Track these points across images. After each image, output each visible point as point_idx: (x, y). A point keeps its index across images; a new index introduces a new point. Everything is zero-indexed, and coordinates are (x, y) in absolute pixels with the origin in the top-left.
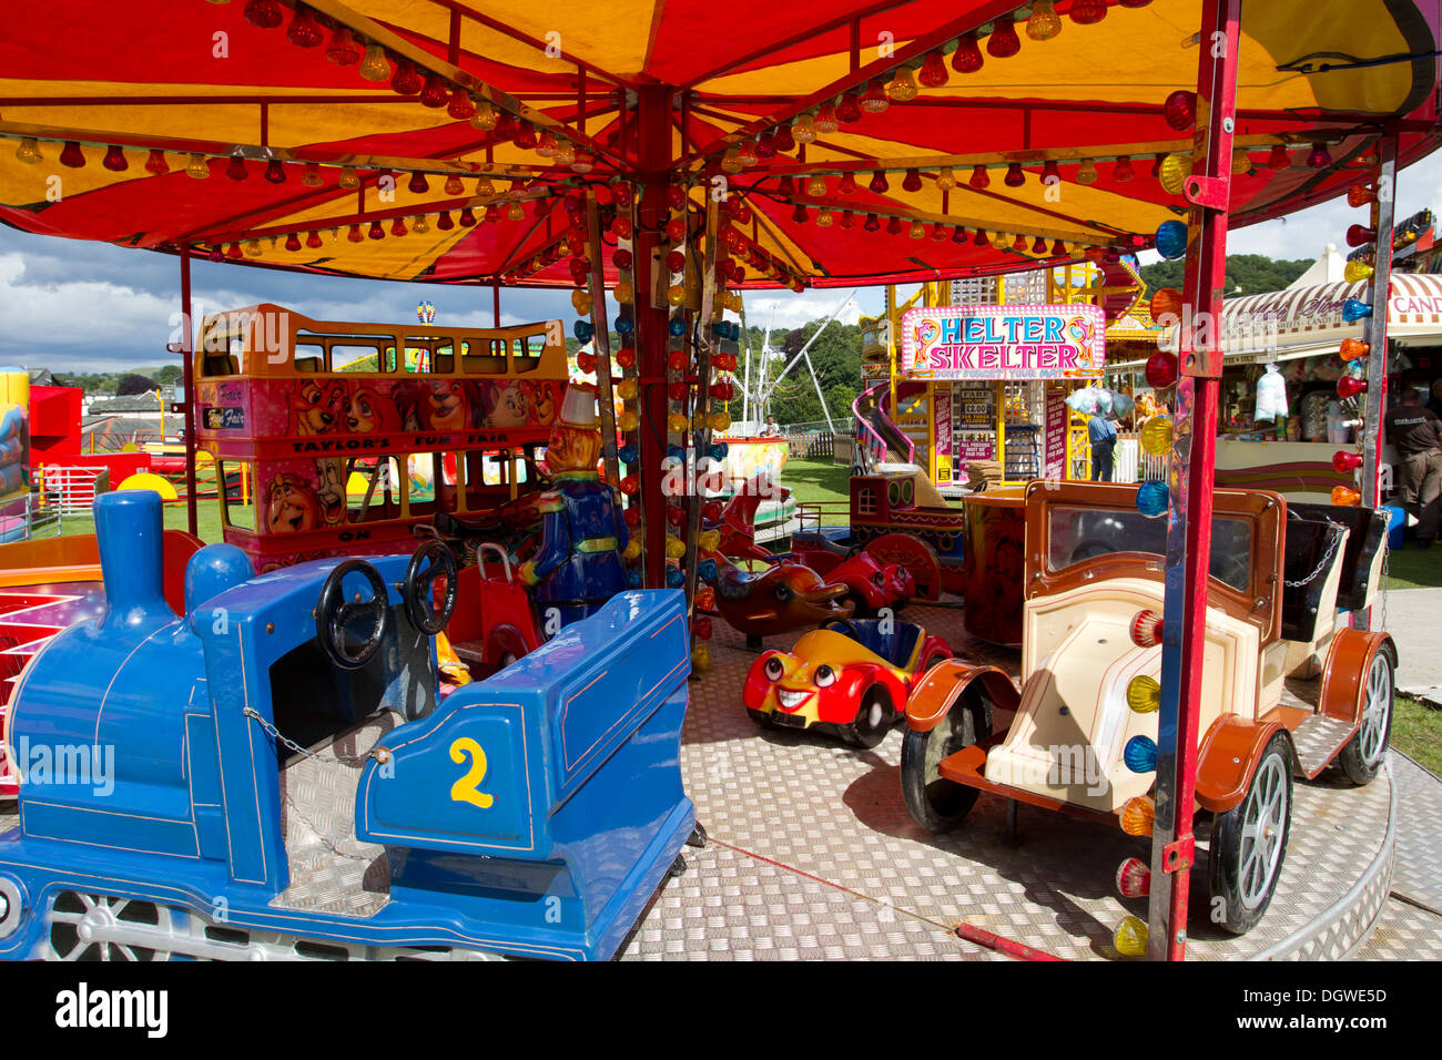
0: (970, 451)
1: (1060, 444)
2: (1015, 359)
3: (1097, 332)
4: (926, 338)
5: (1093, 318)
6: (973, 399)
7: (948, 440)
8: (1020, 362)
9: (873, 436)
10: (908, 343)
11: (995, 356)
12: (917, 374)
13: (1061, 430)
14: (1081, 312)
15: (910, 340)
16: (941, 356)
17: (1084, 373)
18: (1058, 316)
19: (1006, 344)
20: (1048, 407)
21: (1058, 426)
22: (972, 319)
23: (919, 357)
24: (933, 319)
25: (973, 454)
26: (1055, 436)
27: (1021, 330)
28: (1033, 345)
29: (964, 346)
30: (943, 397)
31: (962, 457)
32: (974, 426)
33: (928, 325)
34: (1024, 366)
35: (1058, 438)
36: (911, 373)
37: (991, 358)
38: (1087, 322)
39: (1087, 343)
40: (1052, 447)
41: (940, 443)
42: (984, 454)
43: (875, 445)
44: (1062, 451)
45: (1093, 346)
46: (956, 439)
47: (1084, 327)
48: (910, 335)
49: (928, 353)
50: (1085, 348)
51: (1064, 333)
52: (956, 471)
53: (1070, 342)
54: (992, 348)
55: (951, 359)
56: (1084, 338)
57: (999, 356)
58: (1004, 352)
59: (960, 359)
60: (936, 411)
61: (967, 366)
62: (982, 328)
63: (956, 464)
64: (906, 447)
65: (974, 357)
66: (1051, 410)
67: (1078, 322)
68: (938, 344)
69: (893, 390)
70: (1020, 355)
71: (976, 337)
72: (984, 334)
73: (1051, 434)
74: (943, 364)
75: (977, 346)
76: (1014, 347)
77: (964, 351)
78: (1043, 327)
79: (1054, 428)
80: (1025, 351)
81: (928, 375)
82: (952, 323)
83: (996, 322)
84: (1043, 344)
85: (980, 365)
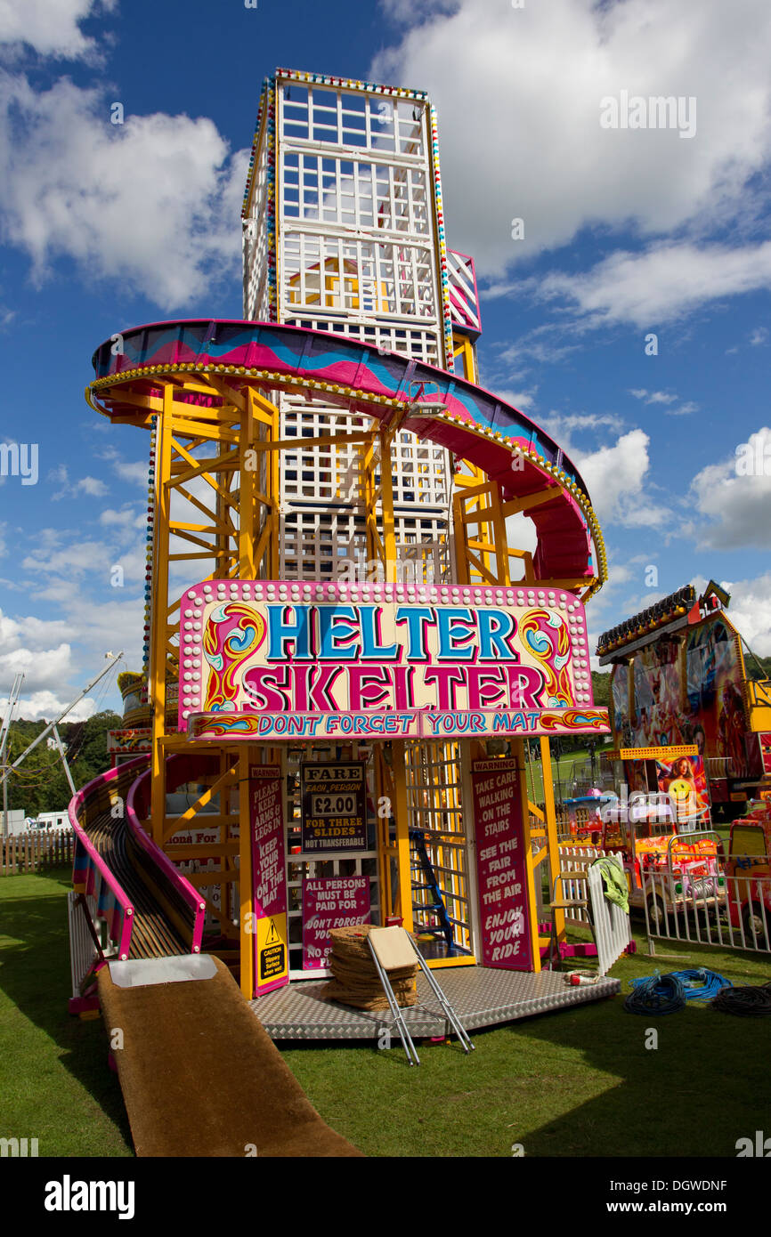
0: (325, 902)
1: (512, 874)
2: (426, 694)
3: (575, 641)
4: (234, 646)
5: (564, 614)
6: (329, 784)
7: (279, 879)
8: (435, 701)
9: (104, 883)
10: (194, 656)
11: (385, 688)
12: (215, 726)
13: (512, 844)
14: (542, 602)
15: (197, 650)
16: (270, 687)
17: (580, 720)
18: (505, 610)
19: (404, 663)
20: (476, 798)
21: (505, 836)
22: (333, 610)
23: (220, 687)
24: (252, 605)
25: (331, 906)
26: (499, 856)
27: (433, 633)
28: (458, 666)
29: (319, 666)
30: (268, 782)
31: (309, 913)
32: (332, 843)
33: (236, 617)
34: (444, 705)
35: (507, 861)
36: (201, 723)
37: (376, 695)
38: (555, 622)
39: (559, 662)
40: (492, 881)
41: (263, 889)
42: (353, 905)
43: (109, 906)
44: (517, 889)
45: (569, 667)
46: (293, 874)
47: (550, 631)
48: (198, 638)
49: (239, 678)
50: (556, 672)
51: (515, 642)
52: (297, 946)
53: (529, 660)
54: (377, 671)
55: (291, 694)
56: (553, 652)
57: (391, 689)
58: (403, 682)
59: (309, 694)
60: (254, 814)
61: (324, 707)
62: (355, 629)
63: (296, 930)
64: (184, 905)
65: (341, 690)
66: (483, 802)
67: (539, 621)
68: (260, 660)
69: (157, 770)
70: (435, 687)
71: (343, 646)
72: (359, 641)
73: (489, 852)
74: (274, 703)
75: (345, 666)
76: (421, 670)
77: (317, 676)
78: (477, 630)
79: (495, 840)
80: (442, 677)
81: (242, 726)
82: (292, 616)
83: (382, 616)
84: (478, 664)
85: (354, 705)
